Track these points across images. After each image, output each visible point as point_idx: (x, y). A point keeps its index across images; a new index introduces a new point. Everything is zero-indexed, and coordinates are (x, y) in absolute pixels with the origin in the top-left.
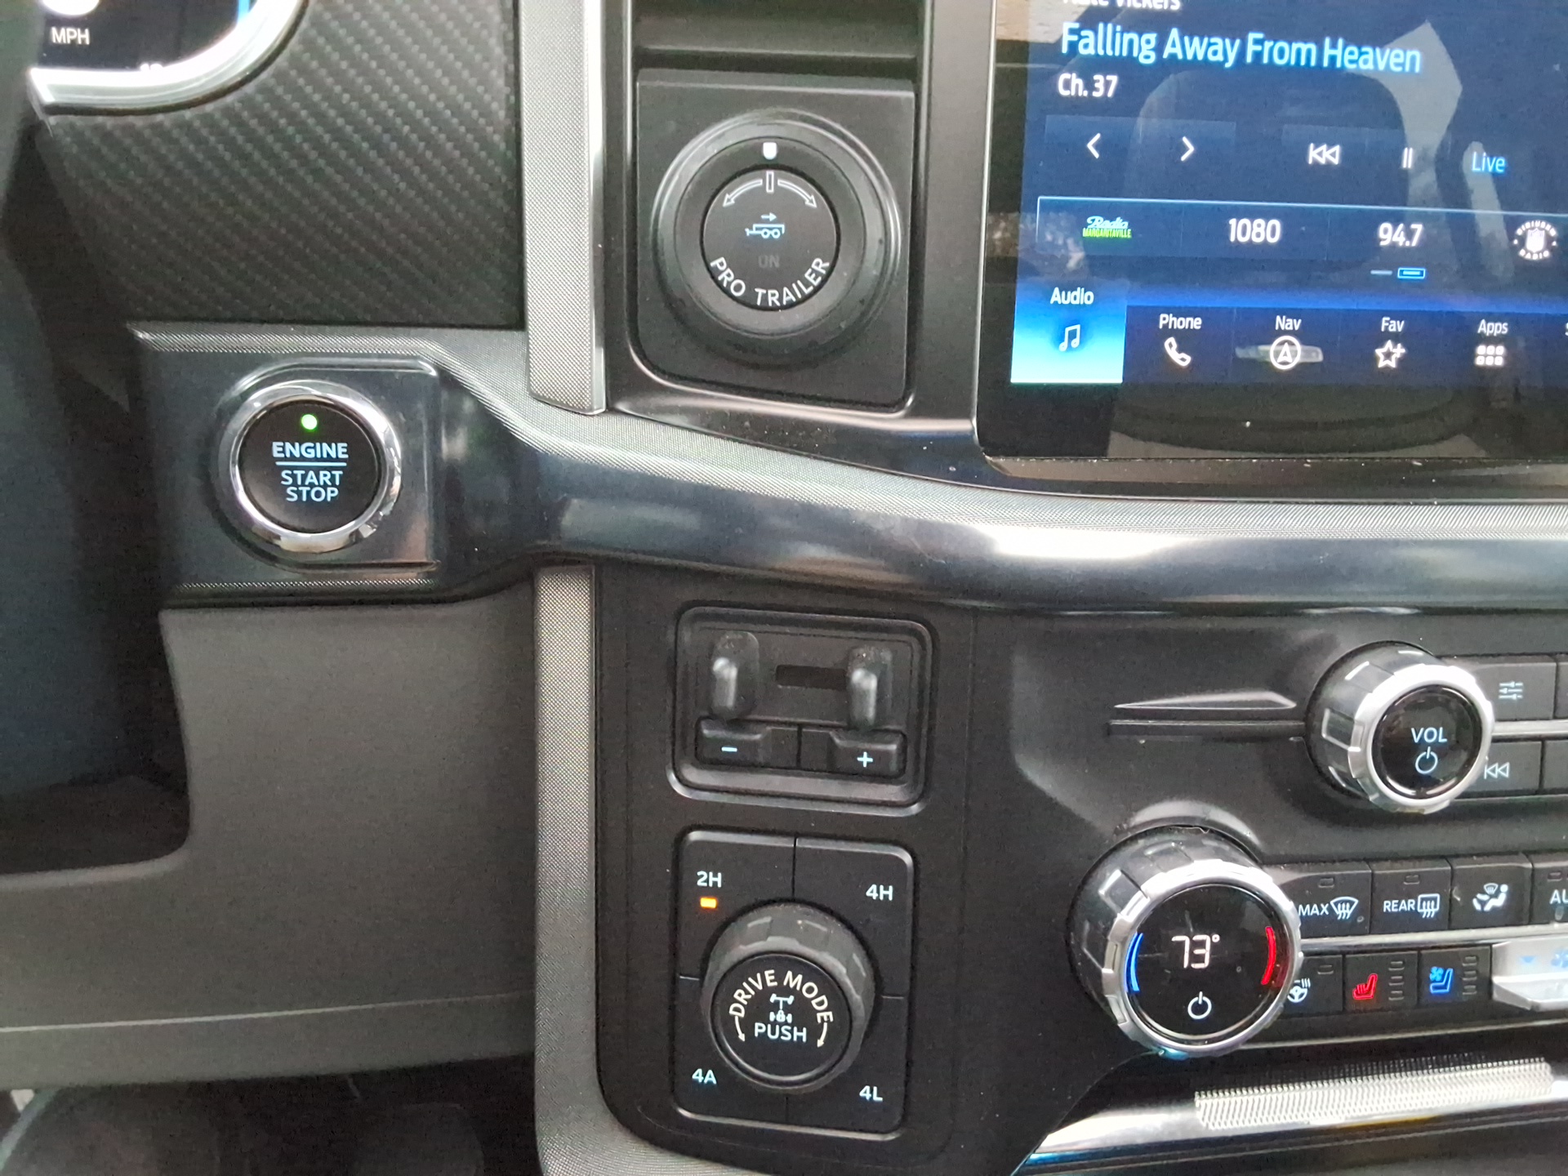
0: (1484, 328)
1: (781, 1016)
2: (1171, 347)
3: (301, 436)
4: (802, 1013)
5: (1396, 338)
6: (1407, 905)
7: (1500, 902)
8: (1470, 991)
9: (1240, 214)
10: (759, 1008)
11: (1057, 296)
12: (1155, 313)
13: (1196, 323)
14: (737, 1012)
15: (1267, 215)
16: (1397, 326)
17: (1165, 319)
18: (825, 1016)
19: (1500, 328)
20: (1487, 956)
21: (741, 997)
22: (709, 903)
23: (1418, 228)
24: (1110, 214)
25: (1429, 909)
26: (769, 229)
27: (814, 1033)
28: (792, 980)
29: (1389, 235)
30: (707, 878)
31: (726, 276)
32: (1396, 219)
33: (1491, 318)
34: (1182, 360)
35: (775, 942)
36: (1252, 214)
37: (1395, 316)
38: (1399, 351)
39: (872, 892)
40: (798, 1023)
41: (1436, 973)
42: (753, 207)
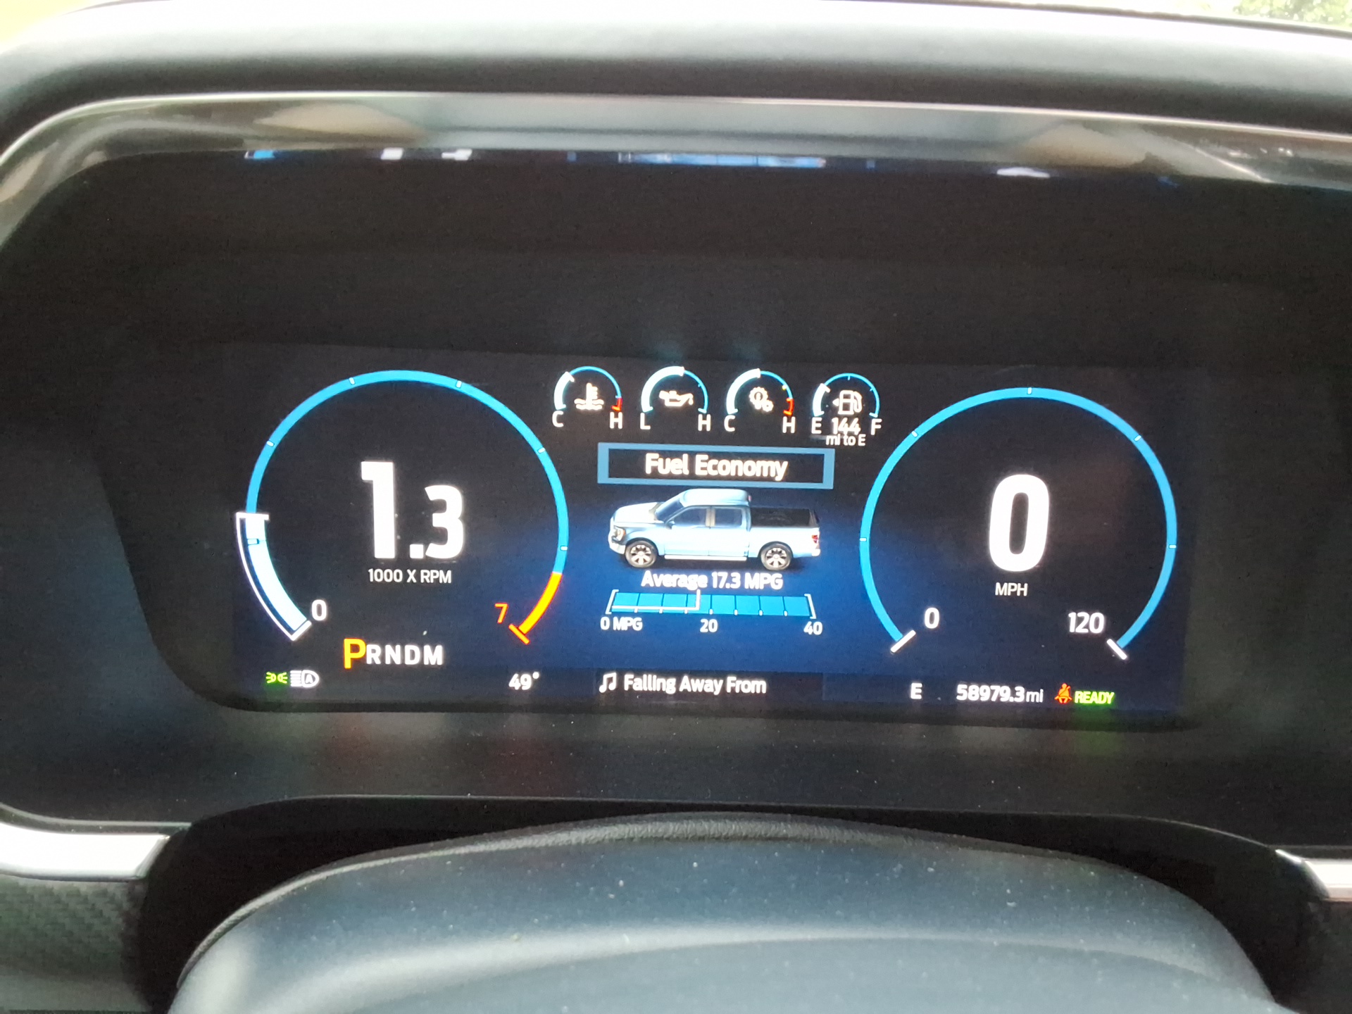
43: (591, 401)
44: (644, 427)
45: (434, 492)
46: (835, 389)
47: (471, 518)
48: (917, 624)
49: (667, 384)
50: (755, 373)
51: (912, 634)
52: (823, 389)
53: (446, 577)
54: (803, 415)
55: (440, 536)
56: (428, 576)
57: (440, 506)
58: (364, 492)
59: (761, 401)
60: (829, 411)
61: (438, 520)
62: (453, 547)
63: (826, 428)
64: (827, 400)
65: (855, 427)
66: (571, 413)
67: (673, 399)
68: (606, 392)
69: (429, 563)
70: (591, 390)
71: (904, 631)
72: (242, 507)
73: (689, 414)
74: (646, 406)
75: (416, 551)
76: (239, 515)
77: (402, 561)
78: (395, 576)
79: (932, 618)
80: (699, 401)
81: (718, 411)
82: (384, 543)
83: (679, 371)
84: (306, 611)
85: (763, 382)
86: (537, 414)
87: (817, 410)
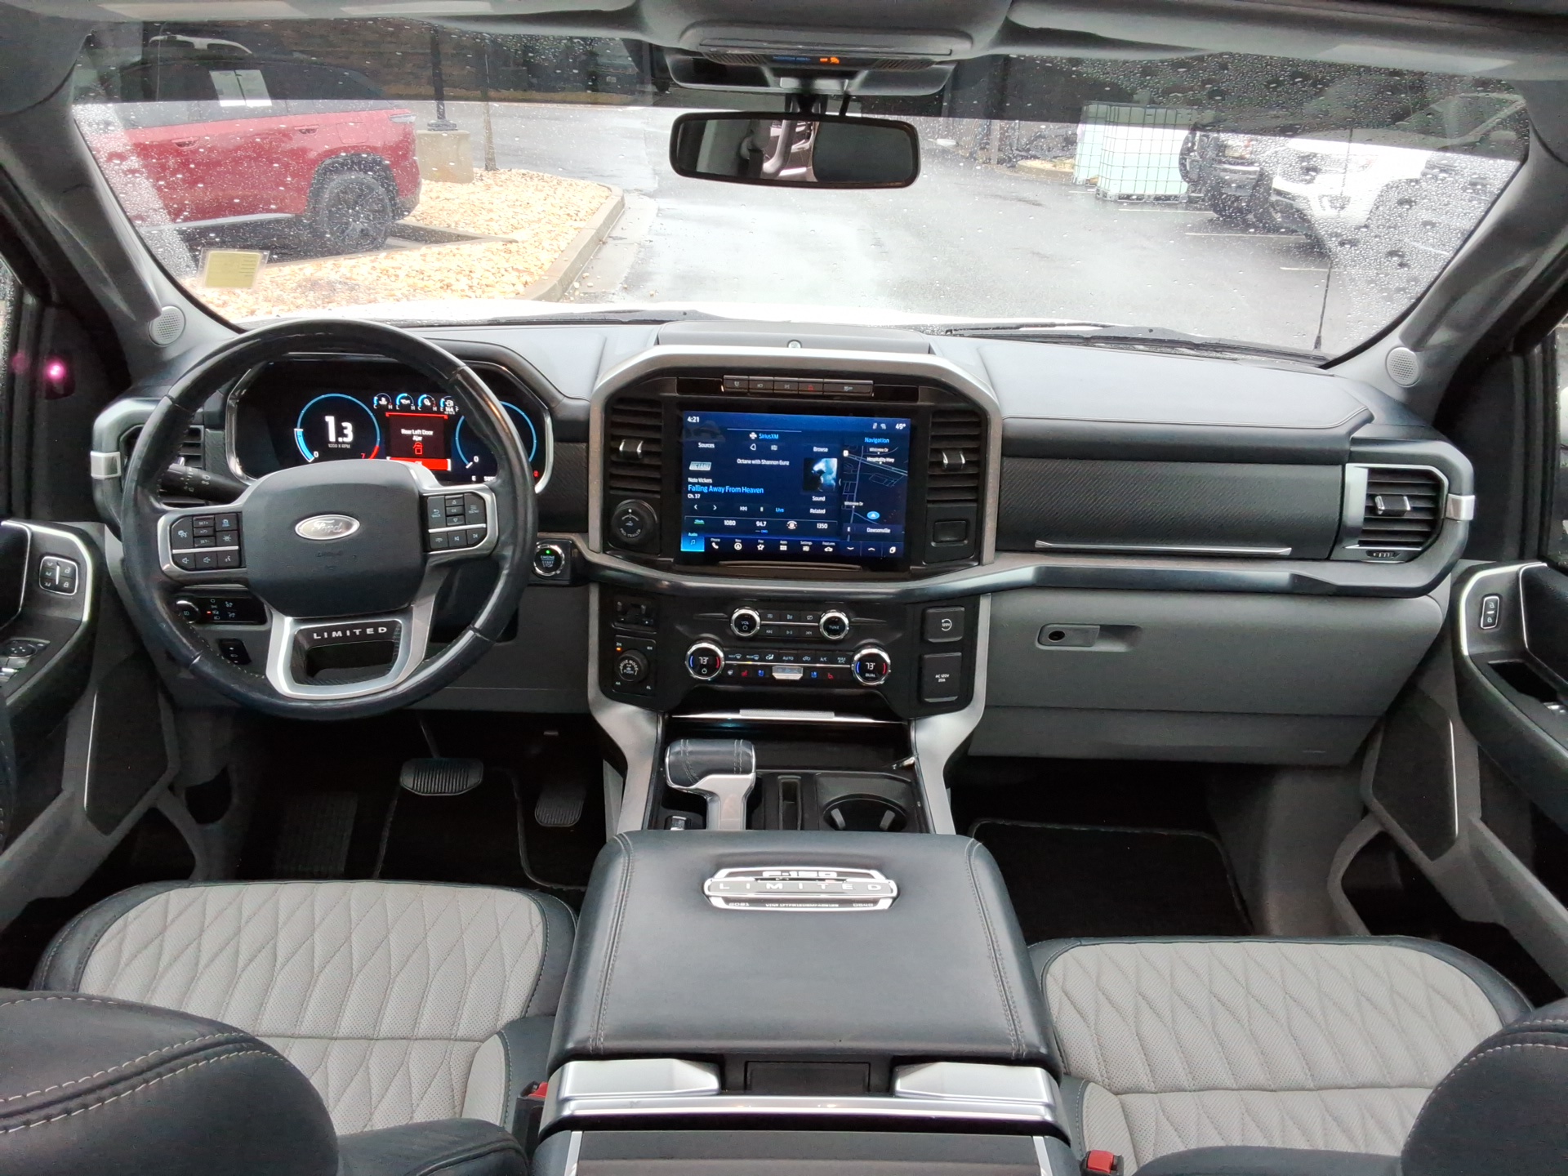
0: (781, 542)
1: (629, 669)
2: (714, 544)
3: (546, 554)
4: (632, 668)
5: (762, 544)
6: (752, 657)
7: (772, 658)
8: (767, 676)
9: (727, 519)
10: (625, 667)
11: (690, 534)
12: (710, 538)
13: (719, 540)
14: (621, 668)
15: (732, 520)
16: (762, 542)
17: (712, 539)
18: (637, 669)
19: (785, 542)
20: (770, 668)
21: (622, 665)
22: (619, 649)
23: (765, 523)
24: (700, 519)
25: (757, 658)
26: (630, 524)
27: (635, 671)
28: (631, 662)
29: (759, 524)
30: (618, 644)
31: (623, 531)
32: (760, 521)
33: (783, 540)
34: (717, 547)
35: (628, 655)
36: (729, 520)
37: (761, 539)
38: (763, 546)
39: (648, 648)
40: (632, 670)
41: (760, 672)
42: (628, 520)
43: (383, 402)
44: (397, 408)
45: (344, 424)
46: (446, 399)
47: (355, 432)
48: (472, 460)
49: (403, 398)
50: (425, 396)
51: (471, 463)
52: (443, 400)
53: (349, 446)
54: (439, 406)
55: (346, 436)
56: (344, 446)
57: (346, 428)
58: (326, 425)
59: (427, 403)
60: (445, 405)
61: (345, 431)
62: (350, 438)
63: (445, 410)
64: (444, 402)
65: (452, 409)
66: (378, 405)
67: (404, 401)
68: (387, 400)
69: (344, 443)
70: (383, 399)
71: (469, 462)
72: (296, 427)
73: (409, 405)
74: (398, 403)
75: (340, 439)
76: (295, 430)
77: (337, 442)
78: (336, 446)
79: (476, 459)
80: (411, 403)
81: (416, 405)
82: (332, 437)
83: (406, 395)
84: (312, 454)
85: (427, 398)
86: (370, 405)
87: (442, 405)
